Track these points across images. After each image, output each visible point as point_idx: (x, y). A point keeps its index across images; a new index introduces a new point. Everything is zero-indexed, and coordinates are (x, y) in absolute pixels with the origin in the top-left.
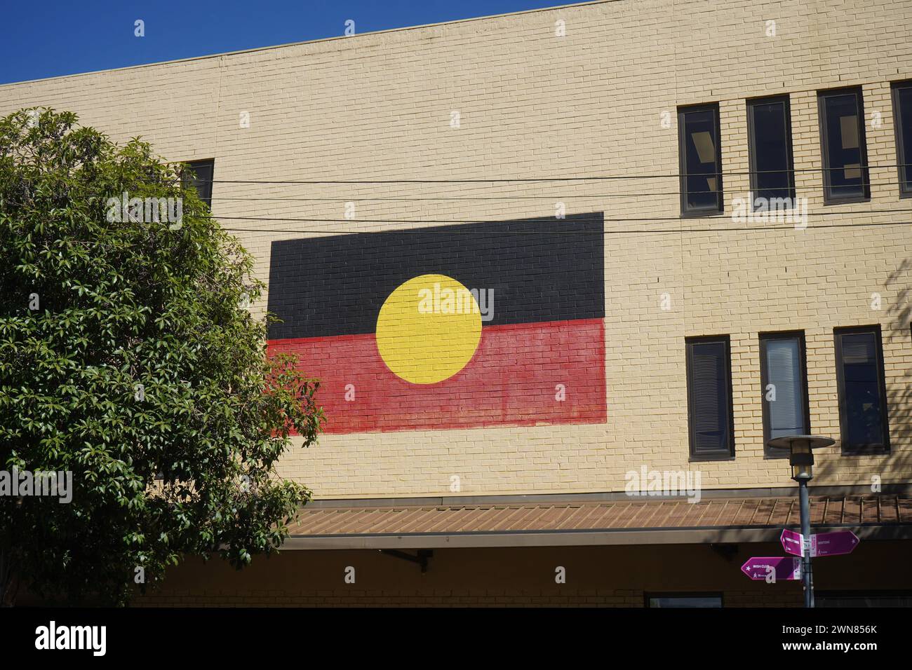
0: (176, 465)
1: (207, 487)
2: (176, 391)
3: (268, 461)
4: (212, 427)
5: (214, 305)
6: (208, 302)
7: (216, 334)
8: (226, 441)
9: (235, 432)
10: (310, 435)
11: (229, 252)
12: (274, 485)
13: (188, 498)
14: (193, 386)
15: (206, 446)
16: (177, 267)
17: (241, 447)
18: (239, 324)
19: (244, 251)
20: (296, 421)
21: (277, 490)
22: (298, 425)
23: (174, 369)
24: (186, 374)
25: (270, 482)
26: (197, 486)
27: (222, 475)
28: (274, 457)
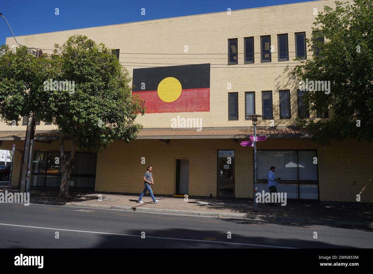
0: (112, 119)
1: (119, 124)
2: (112, 102)
3: (133, 119)
4: (120, 111)
5: (120, 83)
6: (119, 82)
7: (121, 90)
8: (124, 114)
9: (126, 112)
10: (143, 113)
11: (124, 71)
12: (135, 124)
13: (115, 127)
14: (116, 101)
15: (119, 115)
16: (112, 74)
17: (127, 115)
18: (126, 87)
19: (127, 71)
20: (140, 110)
21: (135, 125)
22: (140, 111)
23: (111, 97)
24: (114, 98)
25: (134, 124)
26: (117, 124)
27: (122, 122)
28: (135, 118)
